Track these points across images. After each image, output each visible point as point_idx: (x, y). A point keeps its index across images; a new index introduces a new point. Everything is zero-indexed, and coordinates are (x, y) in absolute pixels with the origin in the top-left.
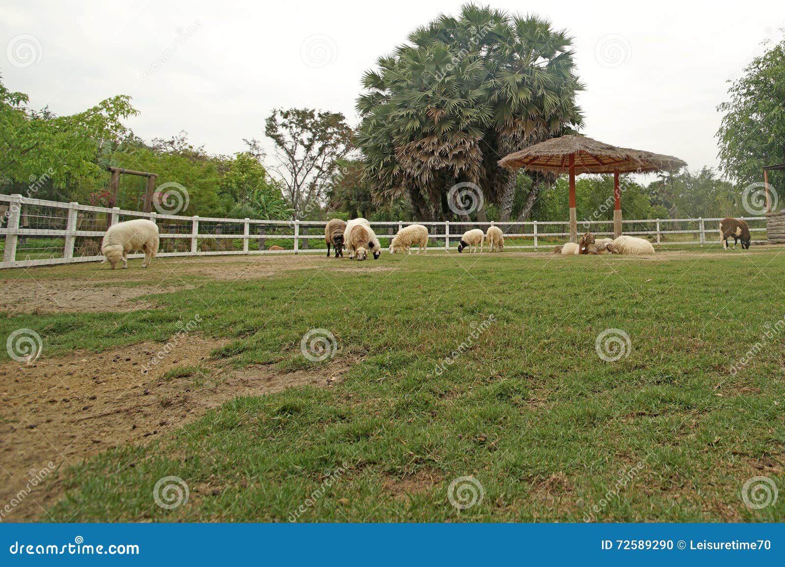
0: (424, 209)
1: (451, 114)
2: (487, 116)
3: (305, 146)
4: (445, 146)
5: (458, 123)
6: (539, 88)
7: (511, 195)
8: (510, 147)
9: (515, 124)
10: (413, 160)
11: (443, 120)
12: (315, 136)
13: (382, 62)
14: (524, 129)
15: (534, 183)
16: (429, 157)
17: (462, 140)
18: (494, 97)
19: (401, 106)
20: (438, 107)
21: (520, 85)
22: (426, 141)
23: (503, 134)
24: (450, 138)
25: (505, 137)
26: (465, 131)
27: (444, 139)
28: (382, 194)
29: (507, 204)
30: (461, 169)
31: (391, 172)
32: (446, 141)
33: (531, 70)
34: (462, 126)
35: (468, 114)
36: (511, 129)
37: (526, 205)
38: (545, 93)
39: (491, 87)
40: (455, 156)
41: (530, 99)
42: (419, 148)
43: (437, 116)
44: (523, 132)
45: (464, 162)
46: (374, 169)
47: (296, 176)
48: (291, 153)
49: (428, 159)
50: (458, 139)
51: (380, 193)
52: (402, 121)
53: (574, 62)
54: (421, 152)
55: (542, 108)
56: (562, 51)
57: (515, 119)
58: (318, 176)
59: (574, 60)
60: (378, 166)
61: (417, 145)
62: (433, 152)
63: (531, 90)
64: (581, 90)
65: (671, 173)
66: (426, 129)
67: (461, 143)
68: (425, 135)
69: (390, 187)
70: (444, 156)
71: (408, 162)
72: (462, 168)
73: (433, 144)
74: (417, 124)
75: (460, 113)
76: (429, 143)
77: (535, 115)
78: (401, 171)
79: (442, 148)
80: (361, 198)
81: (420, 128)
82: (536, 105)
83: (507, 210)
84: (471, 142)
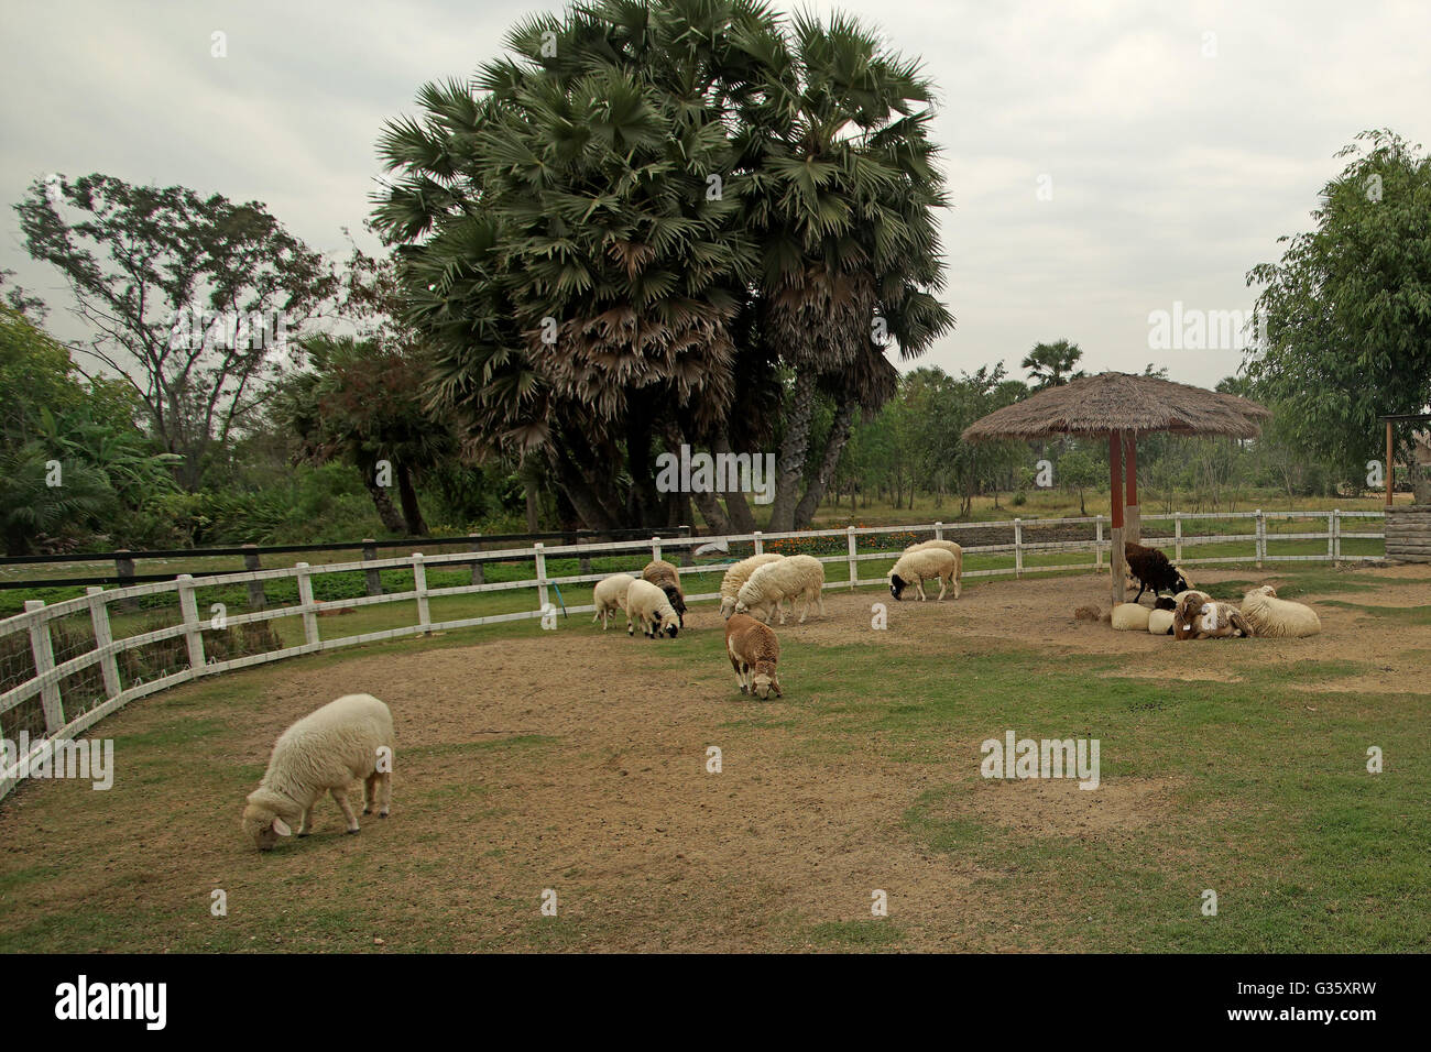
0: (593, 472)
1: (666, 257)
2: (745, 260)
3: (168, 287)
4: (658, 334)
5: (684, 280)
6: (866, 199)
7: (800, 440)
8: (799, 334)
9: (808, 281)
10: (578, 364)
11: (651, 270)
12: (189, 258)
13: (434, 99)
14: (830, 295)
15: (841, 409)
16: (618, 357)
17: (695, 319)
18: (761, 217)
19: (530, 233)
20: (636, 239)
21: (827, 192)
22: (609, 320)
23: (781, 304)
24: (665, 313)
25: (786, 309)
26: (702, 297)
27: (650, 317)
28: (491, 440)
29: (794, 461)
30: (695, 387)
31: (514, 390)
32: (658, 321)
33: (848, 158)
34: (695, 286)
35: (708, 256)
36: (800, 293)
37: (825, 458)
38: (881, 213)
39: (752, 192)
40: (681, 357)
41: (847, 224)
42: (592, 337)
43: (634, 261)
44: (828, 301)
45: (701, 372)
46: (467, 381)
47: (158, 364)
48: (128, 308)
49: (617, 362)
50: (686, 318)
51: (486, 438)
52: (543, 268)
53: (929, 138)
54: (596, 345)
55: (871, 247)
56: (904, 111)
57: (807, 271)
58: (226, 369)
59: (928, 134)
60: (479, 375)
61: (587, 328)
62: (627, 350)
63: (847, 203)
64: (941, 205)
65: (1057, 368)
66: (605, 292)
67: (694, 327)
68: (603, 307)
69: (513, 425)
70: (654, 356)
71: (563, 368)
72: (697, 385)
73: (628, 328)
74: (584, 280)
75: (689, 253)
76: (617, 325)
77: (856, 265)
78: (542, 390)
79: (648, 338)
80: (389, 436)
81: (591, 289)
82: (858, 241)
83: (794, 474)
84: (715, 324)
